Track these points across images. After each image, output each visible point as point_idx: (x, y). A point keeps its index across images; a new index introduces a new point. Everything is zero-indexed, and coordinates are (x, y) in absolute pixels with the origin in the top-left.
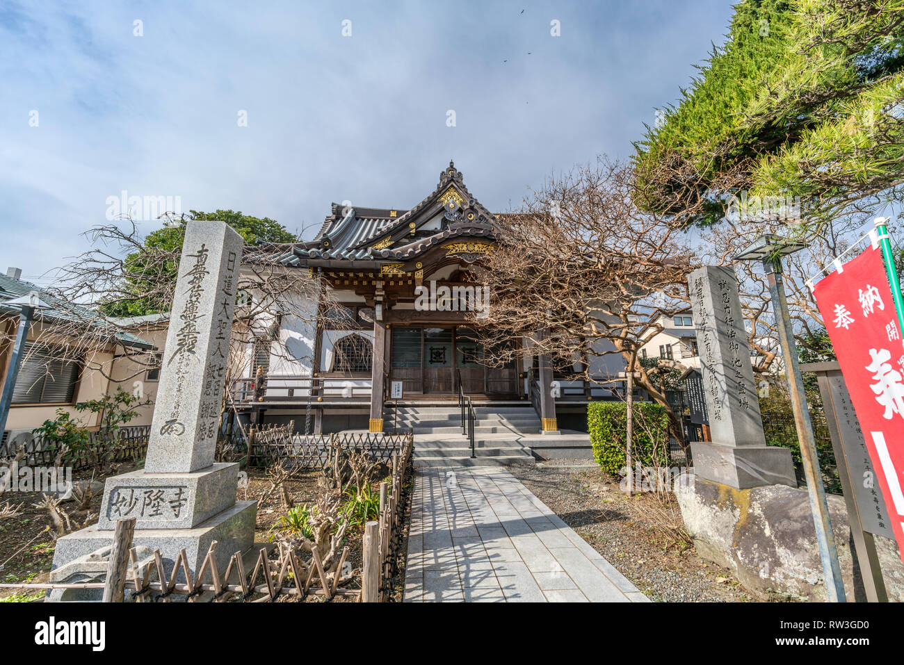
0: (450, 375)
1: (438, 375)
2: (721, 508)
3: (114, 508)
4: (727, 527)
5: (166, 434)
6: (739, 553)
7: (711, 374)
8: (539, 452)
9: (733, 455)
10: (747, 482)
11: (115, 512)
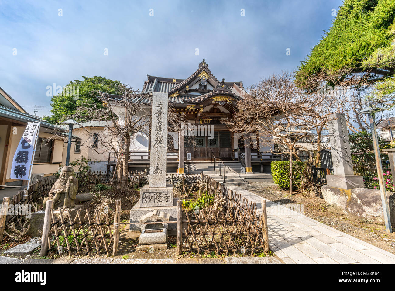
0: (205, 151)
1: (200, 150)
2: (342, 196)
3: (144, 200)
4: (344, 201)
5: (156, 174)
6: (349, 209)
7: (336, 151)
8: (247, 180)
9: (345, 179)
10: (350, 187)
11: (145, 201)
